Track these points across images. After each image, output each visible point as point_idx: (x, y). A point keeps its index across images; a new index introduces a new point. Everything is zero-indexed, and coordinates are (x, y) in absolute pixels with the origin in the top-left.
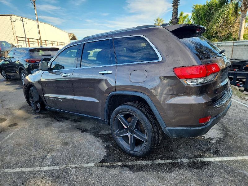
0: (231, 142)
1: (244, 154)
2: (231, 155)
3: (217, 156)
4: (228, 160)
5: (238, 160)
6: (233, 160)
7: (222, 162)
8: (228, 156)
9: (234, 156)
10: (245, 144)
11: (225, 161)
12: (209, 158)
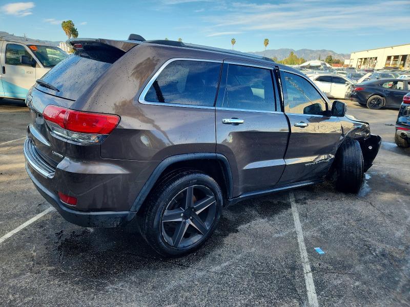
0: (34, 251)
1: (4, 244)
2: (21, 233)
3: (37, 221)
4: (21, 226)
5: (10, 231)
6: (15, 228)
7: (27, 220)
8: (25, 229)
9: (17, 233)
10: (10, 262)
11: (25, 222)
12: (44, 215)
